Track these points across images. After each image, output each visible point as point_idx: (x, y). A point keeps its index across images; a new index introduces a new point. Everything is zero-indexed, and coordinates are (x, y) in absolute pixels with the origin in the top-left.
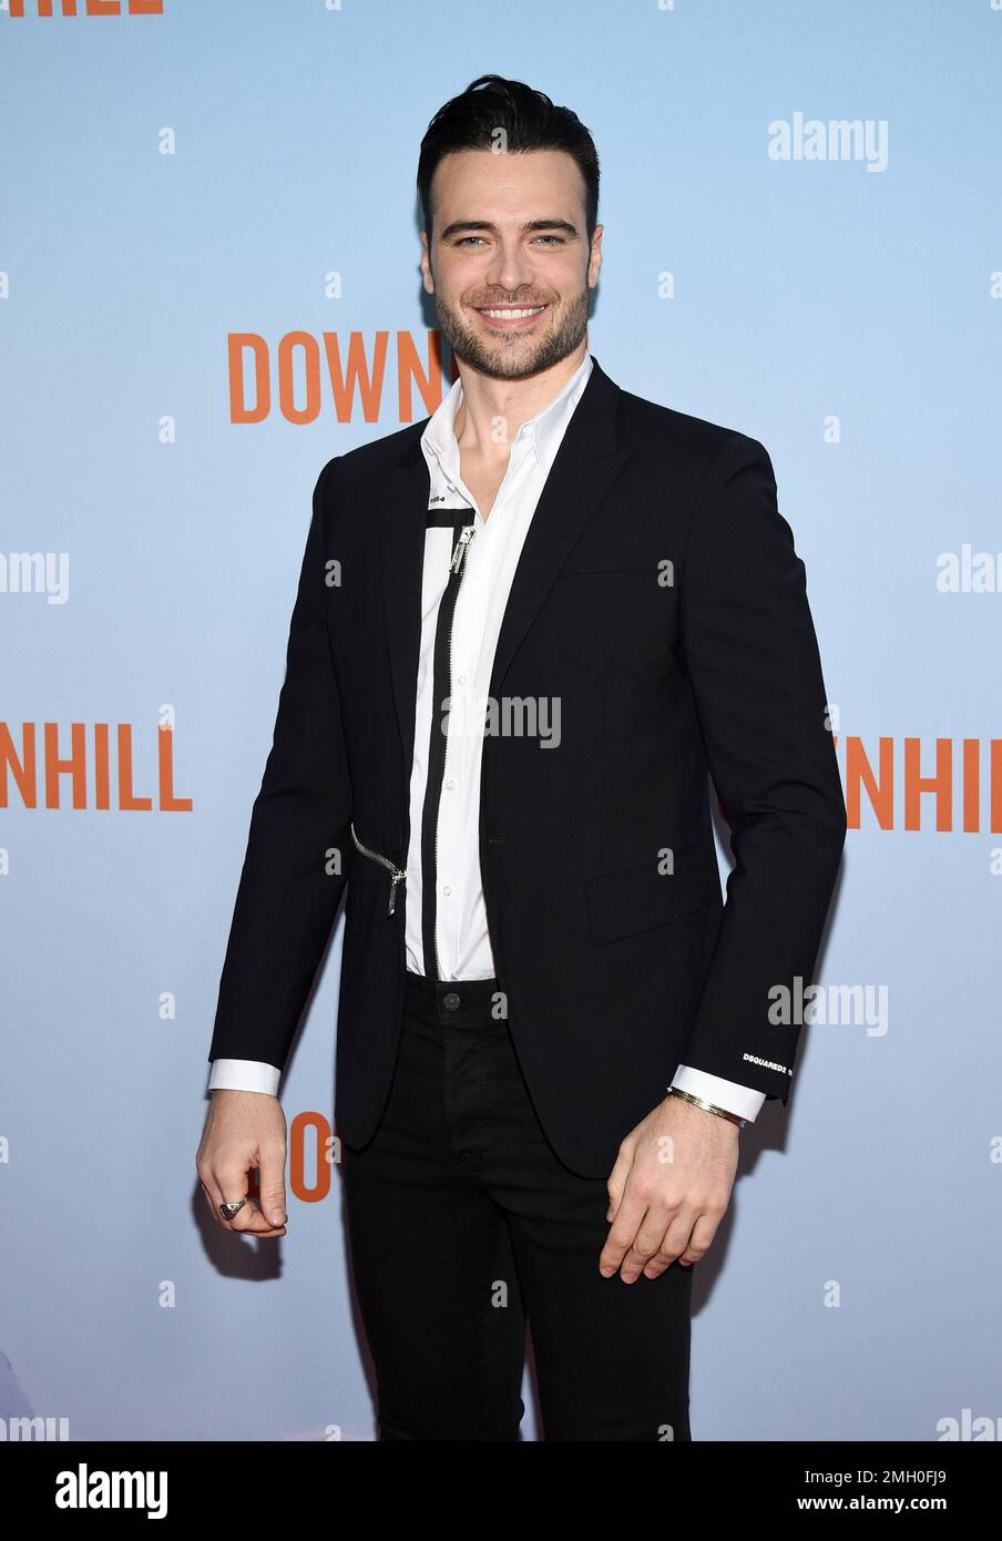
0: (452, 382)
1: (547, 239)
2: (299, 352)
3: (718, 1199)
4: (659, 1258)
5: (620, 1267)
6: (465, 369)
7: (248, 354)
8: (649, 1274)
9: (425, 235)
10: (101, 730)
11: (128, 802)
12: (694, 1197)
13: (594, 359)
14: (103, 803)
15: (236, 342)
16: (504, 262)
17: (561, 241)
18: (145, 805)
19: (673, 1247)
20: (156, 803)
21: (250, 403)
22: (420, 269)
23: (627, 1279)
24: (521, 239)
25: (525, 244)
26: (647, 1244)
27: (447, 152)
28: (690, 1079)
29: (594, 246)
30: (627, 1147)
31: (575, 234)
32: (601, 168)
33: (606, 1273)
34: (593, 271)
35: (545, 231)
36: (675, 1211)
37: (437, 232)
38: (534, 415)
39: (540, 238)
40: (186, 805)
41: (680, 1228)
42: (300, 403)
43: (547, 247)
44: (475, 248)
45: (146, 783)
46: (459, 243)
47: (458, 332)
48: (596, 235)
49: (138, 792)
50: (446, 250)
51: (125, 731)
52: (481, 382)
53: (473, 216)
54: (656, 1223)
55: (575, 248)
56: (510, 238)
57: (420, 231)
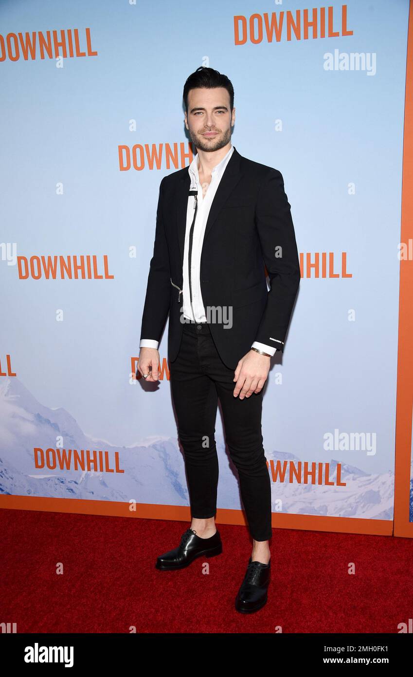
0: (195, 154)
1: (220, 112)
2: (138, 150)
3: (264, 375)
4: (249, 391)
5: (239, 394)
6: (199, 150)
7: (124, 151)
8: (247, 396)
9: (186, 113)
10: (88, 257)
11: (97, 277)
12: (258, 374)
13: (234, 148)
14: (90, 277)
15: (121, 148)
16: (208, 119)
17: (223, 112)
18: (101, 277)
19: (253, 388)
20: (104, 277)
21: (125, 165)
22: (184, 121)
23: (241, 398)
24: (213, 112)
25: (214, 114)
26: (246, 388)
27: (191, 89)
28: (257, 345)
29: (233, 114)
30: (240, 362)
31: (227, 111)
32: (234, 91)
33: (235, 396)
34: (233, 122)
35: (219, 110)
36: (253, 379)
37: (189, 111)
38: (217, 164)
39: (218, 112)
40: (112, 277)
41: (255, 383)
42: (139, 165)
43: (220, 114)
44: (200, 115)
45: (101, 271)
46: (195, 114)
47: (196, 140)
48: (233, 111)
49: (99, 274)
50: (192, 116)
51: (95, 257)
52: (203, 154)
53: (199, 106)
54: (248, 382)
55: (228, 114)
56: (209, 112)
57: (184, 111)
